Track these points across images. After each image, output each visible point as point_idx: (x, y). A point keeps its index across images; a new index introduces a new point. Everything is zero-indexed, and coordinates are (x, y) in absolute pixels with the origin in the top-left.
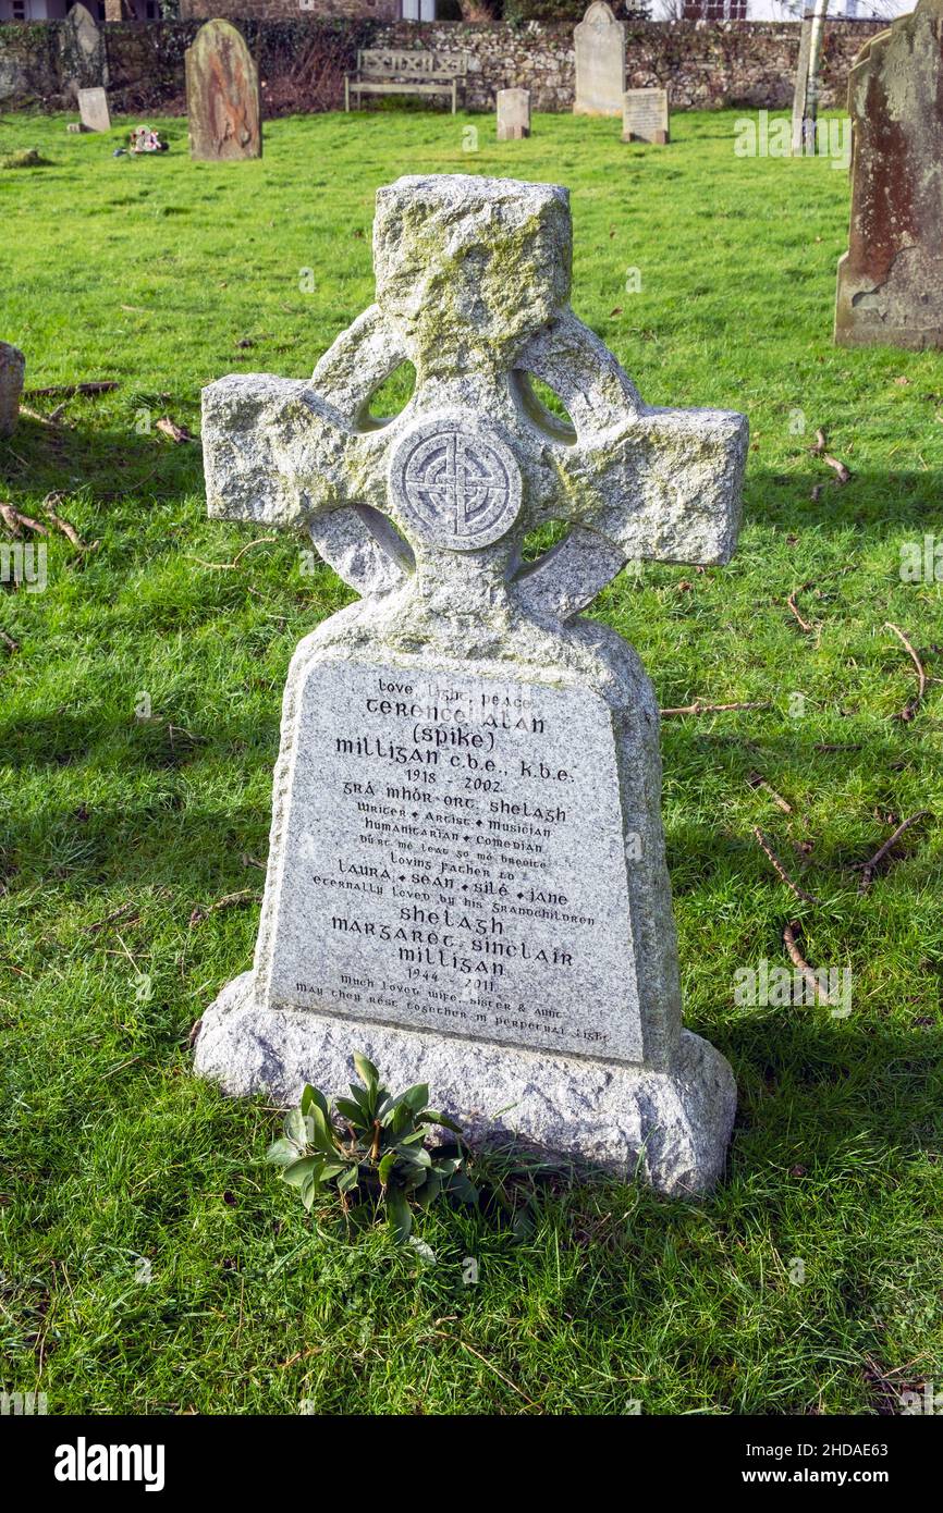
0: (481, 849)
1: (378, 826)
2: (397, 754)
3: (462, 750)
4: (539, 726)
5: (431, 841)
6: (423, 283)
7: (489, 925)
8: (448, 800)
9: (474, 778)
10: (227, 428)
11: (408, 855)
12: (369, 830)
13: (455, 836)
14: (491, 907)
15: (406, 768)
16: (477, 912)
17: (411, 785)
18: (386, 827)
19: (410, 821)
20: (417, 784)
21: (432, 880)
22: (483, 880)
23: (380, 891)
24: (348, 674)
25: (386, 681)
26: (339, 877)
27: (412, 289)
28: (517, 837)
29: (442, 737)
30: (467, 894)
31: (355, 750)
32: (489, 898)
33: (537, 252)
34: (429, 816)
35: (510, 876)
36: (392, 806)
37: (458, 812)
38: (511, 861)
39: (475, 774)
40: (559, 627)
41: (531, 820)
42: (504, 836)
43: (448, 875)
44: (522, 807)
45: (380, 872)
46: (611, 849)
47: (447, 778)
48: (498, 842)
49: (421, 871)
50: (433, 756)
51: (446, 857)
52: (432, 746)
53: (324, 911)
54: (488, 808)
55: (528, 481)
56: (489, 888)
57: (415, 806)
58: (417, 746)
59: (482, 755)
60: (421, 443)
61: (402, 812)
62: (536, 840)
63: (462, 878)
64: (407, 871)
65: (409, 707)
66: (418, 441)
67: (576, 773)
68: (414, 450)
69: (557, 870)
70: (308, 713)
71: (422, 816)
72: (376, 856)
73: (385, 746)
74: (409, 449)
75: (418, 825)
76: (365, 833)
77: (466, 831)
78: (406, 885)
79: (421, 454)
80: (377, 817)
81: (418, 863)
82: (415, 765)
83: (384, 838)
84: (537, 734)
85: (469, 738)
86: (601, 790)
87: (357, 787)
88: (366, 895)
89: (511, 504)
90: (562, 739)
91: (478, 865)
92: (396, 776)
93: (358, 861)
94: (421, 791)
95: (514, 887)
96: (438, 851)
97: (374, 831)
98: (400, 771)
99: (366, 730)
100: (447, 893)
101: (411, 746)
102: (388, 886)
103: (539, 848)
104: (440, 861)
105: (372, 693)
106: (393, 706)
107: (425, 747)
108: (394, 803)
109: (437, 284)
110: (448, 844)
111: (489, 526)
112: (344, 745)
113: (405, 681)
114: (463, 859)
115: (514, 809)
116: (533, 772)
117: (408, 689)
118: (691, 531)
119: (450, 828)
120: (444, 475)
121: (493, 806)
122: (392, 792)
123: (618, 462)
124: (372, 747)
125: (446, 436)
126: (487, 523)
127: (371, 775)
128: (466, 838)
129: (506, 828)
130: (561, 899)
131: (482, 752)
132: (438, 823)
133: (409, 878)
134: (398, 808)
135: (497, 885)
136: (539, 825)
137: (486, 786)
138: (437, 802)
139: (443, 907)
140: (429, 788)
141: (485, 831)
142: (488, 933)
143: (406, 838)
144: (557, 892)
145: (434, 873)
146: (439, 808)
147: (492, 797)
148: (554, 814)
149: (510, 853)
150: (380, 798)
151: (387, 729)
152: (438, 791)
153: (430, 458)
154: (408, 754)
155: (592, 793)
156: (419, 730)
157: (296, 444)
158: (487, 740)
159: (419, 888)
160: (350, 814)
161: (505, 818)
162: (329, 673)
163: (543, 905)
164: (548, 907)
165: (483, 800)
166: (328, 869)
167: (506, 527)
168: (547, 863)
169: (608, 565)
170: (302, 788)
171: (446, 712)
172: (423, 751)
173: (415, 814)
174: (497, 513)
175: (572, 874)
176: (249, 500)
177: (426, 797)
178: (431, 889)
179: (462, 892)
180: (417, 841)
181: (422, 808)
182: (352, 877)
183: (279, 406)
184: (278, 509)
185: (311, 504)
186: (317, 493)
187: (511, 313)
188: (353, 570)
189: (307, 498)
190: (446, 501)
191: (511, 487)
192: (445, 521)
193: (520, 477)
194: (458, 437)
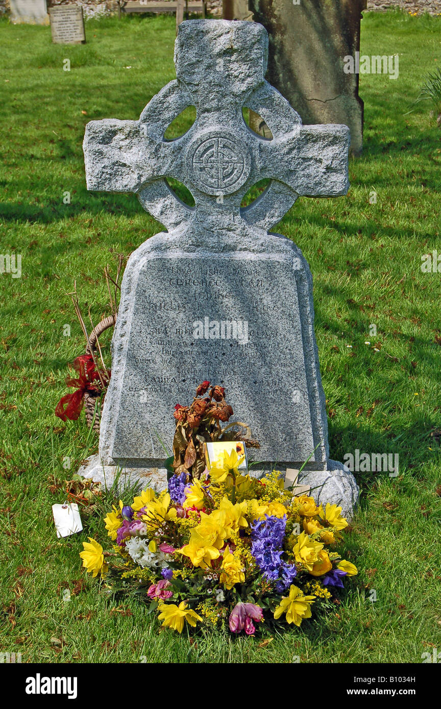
3: (220, 301)
4: (259, 283)
10: (100, 143)
27: (196, 70)
29: (209, 295)
31: (162, 308)
33: (255, 51)
40: (266, 234)
55: (253, 159)
60: (201, 144)
65: (192, 281)
66: (200, 142)
68: (198, 148)
74: (196, 147)
79: (201, 149)
84: (258, 287)
85: (224, 293)
89: (245, 170)
90: (271, 288)
105: (173, 275)
106: (184, 281)
109: (208, 67)
111: (234, 183)
118: (329, 179)
120: (213, 158)
123: (294, 148)
125: (214, 139)
126: (234, 181)
153: (206, 151)
156: (198, 292)
157: (134, 150)
167: (243, 182)
169: (288, 201)
171: (211, 282)
174: (238, 176)
176: (110, 180)
183: (126, 131)
184: (125, 183)
185: (143, 179)
186: (146, 173)
187: (243, 80)
188: (162, 213)
189: (141, 176)
190: (213, 171)
191: (245, 162)
192: (213, 181)
193: (250, 157)
194: (220, 139)
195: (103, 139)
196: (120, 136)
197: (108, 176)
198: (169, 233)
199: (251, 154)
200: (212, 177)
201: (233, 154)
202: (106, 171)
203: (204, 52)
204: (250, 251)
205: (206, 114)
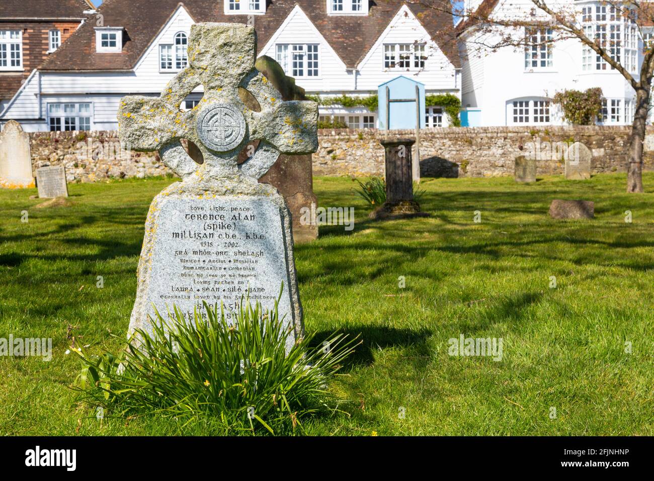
0: (230, 272)
1: (188, 268)
2: (198, 236)
3: (223, 231)
4: (252, 218)
5: (211, 272)
6: (209, 56)
7: (233, 306)
8: (218, 253)
9: (228, 242)
10: (131, 112)
11: (201, 280)
12: (185, 271)
13: (220, 268)
14: (234, 297)
15: (201, 241)
16: (229, 301)
17: (202, 249)
18: (192, 268)
19: (202, 264)
20: (205, 248)
21: (211, 289)
22: (231, 286)
23: (189, 297)
24: (178, 205)
25: (193, 206)
26: (172, 294)
27: (204, 58)
28: (245, 265)
29: (215, 226)
30: (225, 294)
31: (180, 236)
32: (234, 294)
33: (248, 45)
34: (210, 261)
35: (242, 283)
36: (194, 259)
37: (221, 258)
38: (242, 276)
39: (228, 241)
40: (257, 181)
41: (250, 257)
42: (239, 265)
43: (217, 286)
44: (246, 252)
45: (189, 289)
46: (281, 265)
47: (217, 244)
48: (237, 268)
49: (206, 286)
50: (212, 235)
51: (216, 278)
52: (211, 231)
53: (164, 311)
54: (233, 254)
55: (247, 124)
56: (234, 289)
57: (203, 258)
58: (205, 232)
59: (231, 232)
60: (208, 112)
61: (199, 261)
62: (252, 265)
63: (223, 286)
64: (200, 287)
65: (202, 216)
67: (267, 235)
68: (206, 115)
69: (260, 277)
70: (161, 223)
71: (207, 261)
72: (187, 282)
73: (192, 233)
74: (204, 114)
75: (205, 265)
76: (183, 272)
77: (224, 265)
78: (200, 293)
79: (209, 116)
80: (189, 265)
81: (205, 282)
82: (204, 240)
83: (191, 273)
84: (252, 221)
85: (226, 226)
86: (277, 241)
87: (181, 252)
88: (183, 301)
89: (241, 132)
90: (261, 222)
91: (229, 280)
92: (196, 245)
93: (179, 286)
94: (206, 251)
95: (244, 287)
96: (213, 276)
97: (188, 271)
98: (198, 243)
99: (185, 227)
100: (217, 294)
101: (203, 232)
102: (192, 294)
103: (253, 269)
104: (214, 280)
105: (188, 212)
106: (196, 216)
107: (208, 232)
108: (196, 257)
109: (213, 56)
110: (218, 273)
111: (233, 142)
112: (176, 235)
113: (201, 205)
114: (223, 278)
115: (244, 253)
116: (251, 237)
117: (202, 208)
118: (304, 140)
119: (218, 265)
120: (217, 123)
121: (236, 254)
122: (195, 253)
123: (277, 117)
124: (187, 234)
125: (218, 109)
126: (233, 140)
127: (187, 247)
128: (225, 269)
129: (240, 261)
130: (263, 289)
131: (231, 231)
132: (213, 264)
133: (201, 290)
134: (197, 259)
135: (237, 288)
136: (253, 258)
137: (232, 245)
138: (213, 255)
139: (215, 300)
140: (210, 249)
141: (232, 265)
142: (233, 310)
143: (199, 272)
144: (260, 286)
145: (211, 286)
146: (214, 257)
147: (235, 249)
148: (259, 254)
149: (242, 272)
150: (191, 256)
151: (193, 226)
152: (213, 250)
153: (212, 117)
154: (201, 236)
155: (273, 242)
156: (206, 225)
157: (157, 117)
158: (233, 226)
159: (205, 294)
160: (177, 265)
161: (240, 258)
162: (170, 205)
163: (255, 293)
164: (257, 294)
165: (231, 251)
166: (167, 291)
167: (240, 141)
168: (256, 274)
169: (273, 157)
170: (157, 256)
171: (217, 216)
172: (208, 234)
173: (204, 261)
174: (236, 136)
175: (266, 278)
176: (138, 139)
177: (209, 253)
178: (210, 293)
179: (223, 293)
180: (205, 273)
181: (206, 258)
182: (177, 293)
183: (151, 103)
184: (150, 143)
185: (164, 140)
186: (167, 134)
187: (239, 66)
188: (178, 166)
189: (162, 137)
190: (218, 133)
191: (241, 126)
192: (217, 140)
193: (245, 123)
194: (222, 109)
195: (134, 108)
196: (146, 107)
197: (136, 137)
198: (184, 181)
199: (246, 121)
200: (217, 137)
201: (232, 121)
202: (135, 133)
203: (210, 45)
204: (245, 194)
205: (212, 91)
